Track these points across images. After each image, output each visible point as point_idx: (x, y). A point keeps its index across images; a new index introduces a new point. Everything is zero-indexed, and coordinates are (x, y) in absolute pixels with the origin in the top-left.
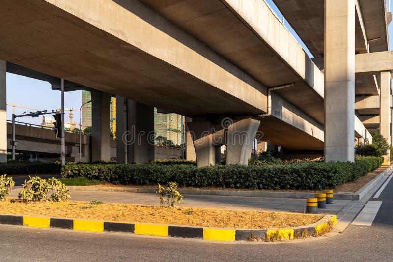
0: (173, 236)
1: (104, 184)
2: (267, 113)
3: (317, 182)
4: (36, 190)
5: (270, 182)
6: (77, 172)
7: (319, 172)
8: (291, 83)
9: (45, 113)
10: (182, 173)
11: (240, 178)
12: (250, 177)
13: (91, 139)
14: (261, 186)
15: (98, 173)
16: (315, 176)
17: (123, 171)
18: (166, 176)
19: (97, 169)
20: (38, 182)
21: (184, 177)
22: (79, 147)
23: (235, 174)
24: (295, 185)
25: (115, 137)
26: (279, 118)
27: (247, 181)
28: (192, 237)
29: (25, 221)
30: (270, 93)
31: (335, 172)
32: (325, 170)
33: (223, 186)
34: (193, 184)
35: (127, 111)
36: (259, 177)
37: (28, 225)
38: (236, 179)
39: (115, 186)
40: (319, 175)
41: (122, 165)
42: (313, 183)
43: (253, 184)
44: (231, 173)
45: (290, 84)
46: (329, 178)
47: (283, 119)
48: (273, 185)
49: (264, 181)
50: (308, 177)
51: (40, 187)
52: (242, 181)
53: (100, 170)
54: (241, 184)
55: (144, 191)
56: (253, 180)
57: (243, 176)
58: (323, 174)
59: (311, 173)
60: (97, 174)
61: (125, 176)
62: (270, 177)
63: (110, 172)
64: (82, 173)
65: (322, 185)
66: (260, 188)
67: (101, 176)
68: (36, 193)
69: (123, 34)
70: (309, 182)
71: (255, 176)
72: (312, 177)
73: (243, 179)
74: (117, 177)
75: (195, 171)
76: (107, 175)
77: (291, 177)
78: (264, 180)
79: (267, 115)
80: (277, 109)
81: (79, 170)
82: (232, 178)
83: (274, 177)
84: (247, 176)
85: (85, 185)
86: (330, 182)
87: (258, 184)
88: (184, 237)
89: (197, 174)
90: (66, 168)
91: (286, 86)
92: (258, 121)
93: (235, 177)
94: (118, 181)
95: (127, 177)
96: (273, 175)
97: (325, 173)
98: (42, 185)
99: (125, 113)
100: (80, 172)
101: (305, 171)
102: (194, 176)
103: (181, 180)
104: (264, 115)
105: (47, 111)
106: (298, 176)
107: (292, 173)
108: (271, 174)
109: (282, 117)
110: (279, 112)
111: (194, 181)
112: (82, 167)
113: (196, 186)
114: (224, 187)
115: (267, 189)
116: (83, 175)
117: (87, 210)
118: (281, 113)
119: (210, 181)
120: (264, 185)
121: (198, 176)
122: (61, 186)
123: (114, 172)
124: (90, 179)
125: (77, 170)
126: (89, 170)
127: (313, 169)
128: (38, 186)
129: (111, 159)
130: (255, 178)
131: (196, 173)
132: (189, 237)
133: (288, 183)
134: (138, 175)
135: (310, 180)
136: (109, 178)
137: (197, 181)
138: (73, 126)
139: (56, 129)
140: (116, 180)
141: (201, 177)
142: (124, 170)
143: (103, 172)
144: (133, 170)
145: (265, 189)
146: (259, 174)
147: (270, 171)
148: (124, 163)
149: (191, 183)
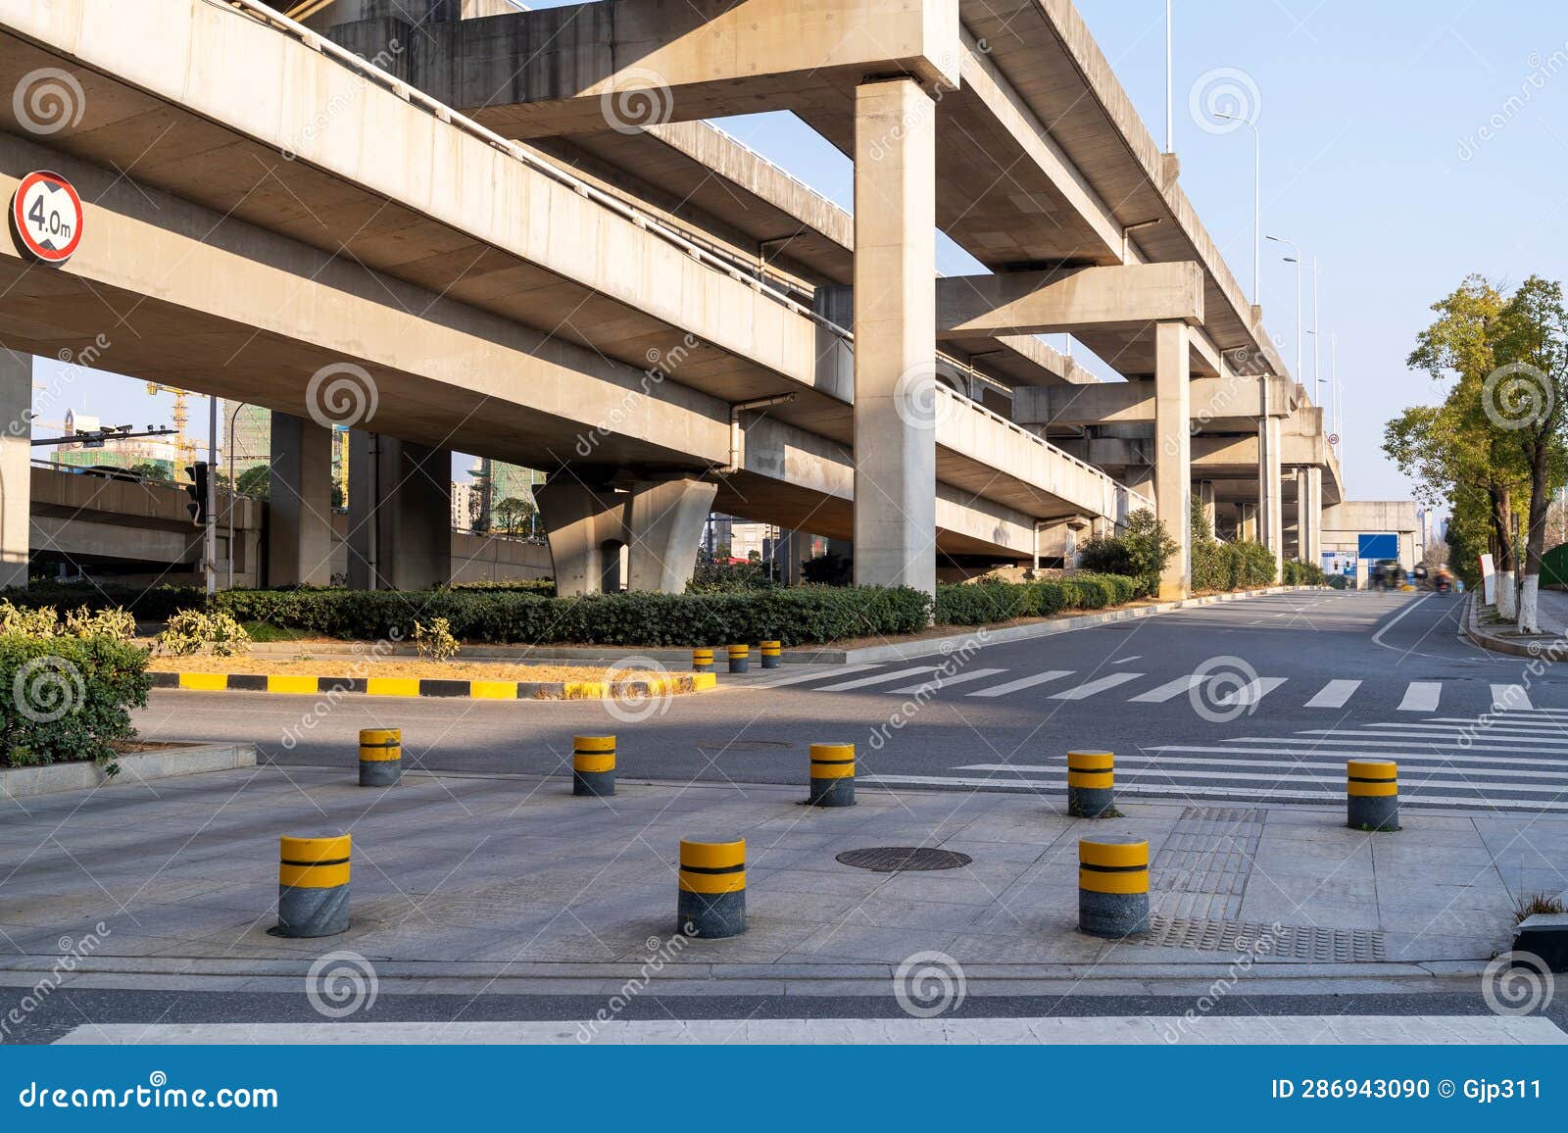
0: (425, 695)
1: (313, 637)
2: (730, 466)
3: (779, 629)
4: (189, 634)
5: (685, 629)
6: (245, 609)
7: (783, 607)
8: (785, 395)
9: (125, 436)
10: (499, 610)
11: (625, 620)
12: (644, 619)
13: (266, 512)
14: (668, 638)
15: (301, 612)
16: (774, 616)
17: (361, 607)
18: (462, 620)
19: (298, 601)
20: (195, 619)
21: (503, 620)
22: (228, 539)
23: (614, 612)
24: (736, 636)
25: (345, 505)
26: (776, 475)
27: (638, 627)
28: (455, 695)
29: (182, 682)
30: (736, 416)
31: (817, 607)
32: (794, 603)
33: (587, 641)
34: (523, 635)
35: (377, 453)
36: (663, 619)
37: (187, 687)
38: (617, 623)
39: (340, 642)
40: (783, 613)
41: (359, 594)
42: (770, 630)
43: (650, 634)
44: (604, 610)
45: (782, 396)
46: (803, 620)
47: (788, 478)
48: (691, 636)
49: (674, 628)
50: (759, 619)
51: (199, 628)
52: (627, 627)
53: (304, 604)
54: (626, 634)
55: (408, 650)
56: (649, 625)
57: (629, 617)
58: (790, 612)
59: (766, 611)
60: (296, 615)
61: (365, 618)
62: (688, 620)
63: (329, 610)
64: (258, 613)
65: (789, 635)
66: (664, 644)
67: (307, 620)
68: (191, 640)
69: (359, 346)
70: (762, 629)
71: (655, 616)
72: (769, 618)
73: (630, 623)
74: (347, 621)
75: (527, 606)
76: (321, 618)
77: (727, 618)
78: (673, 625)
79: (728, 470)
80: (766, 455)
81: (251, 606)
82: (607, 621)
83: (694, 619)
84: (638, 617)
85: (267, 640)
86: (805, 629)
87: (662, 634)
88: (442, 696)
89: (531, 614)
90: (220, 601)
91: (775, 401)
92: (709, 484)
93: (613, 619)
94: (350, 632)
95: (371, 621)
96: (691, 615)
97: (795, 610)
98: (201, 624)
99: (372, 459)
100: (253, 609)
101: (754, 606)
102: (525, 617)
103: (496, 627)
104: (722, 470)
105: (130, 427)
106: (742, 617)
107: (729, 609)
108: (686, 611)
109: (783, 471)
110: (772, 459)
111: (524, 629)
112: (260, 598)
113: (530, 640)
114: (591, 641)
115: (681, 645)
116: (263, 617)
117: (287, 666)
118: (779, 462)
119: (560, 628)
120: (674, 637)
121: (534, 618)
122: (233, 629)
123: (338, 610)
124: (278, 626)
125: (248, 605)
126: (276, 604)
127: (770, 600)
128: (193, 627)
129: (333, 578)
130: (656, 620)
131: (528, 611)
132: (451, 695)
133: (722, 632)
134: (396, 616)
135: (765, 622)
136: (326, 623)
137: (531, 630)
138: (186, 453)
139: (194, 502)
140: (343, 627)
141: (541, 620)
142: (364, 604)
143: (312, 610)
144: (386, 605)
145: (676, 644)
146: (664, 612)
147: (684, 607)
148: (367, 588)
149: (518, 634)
